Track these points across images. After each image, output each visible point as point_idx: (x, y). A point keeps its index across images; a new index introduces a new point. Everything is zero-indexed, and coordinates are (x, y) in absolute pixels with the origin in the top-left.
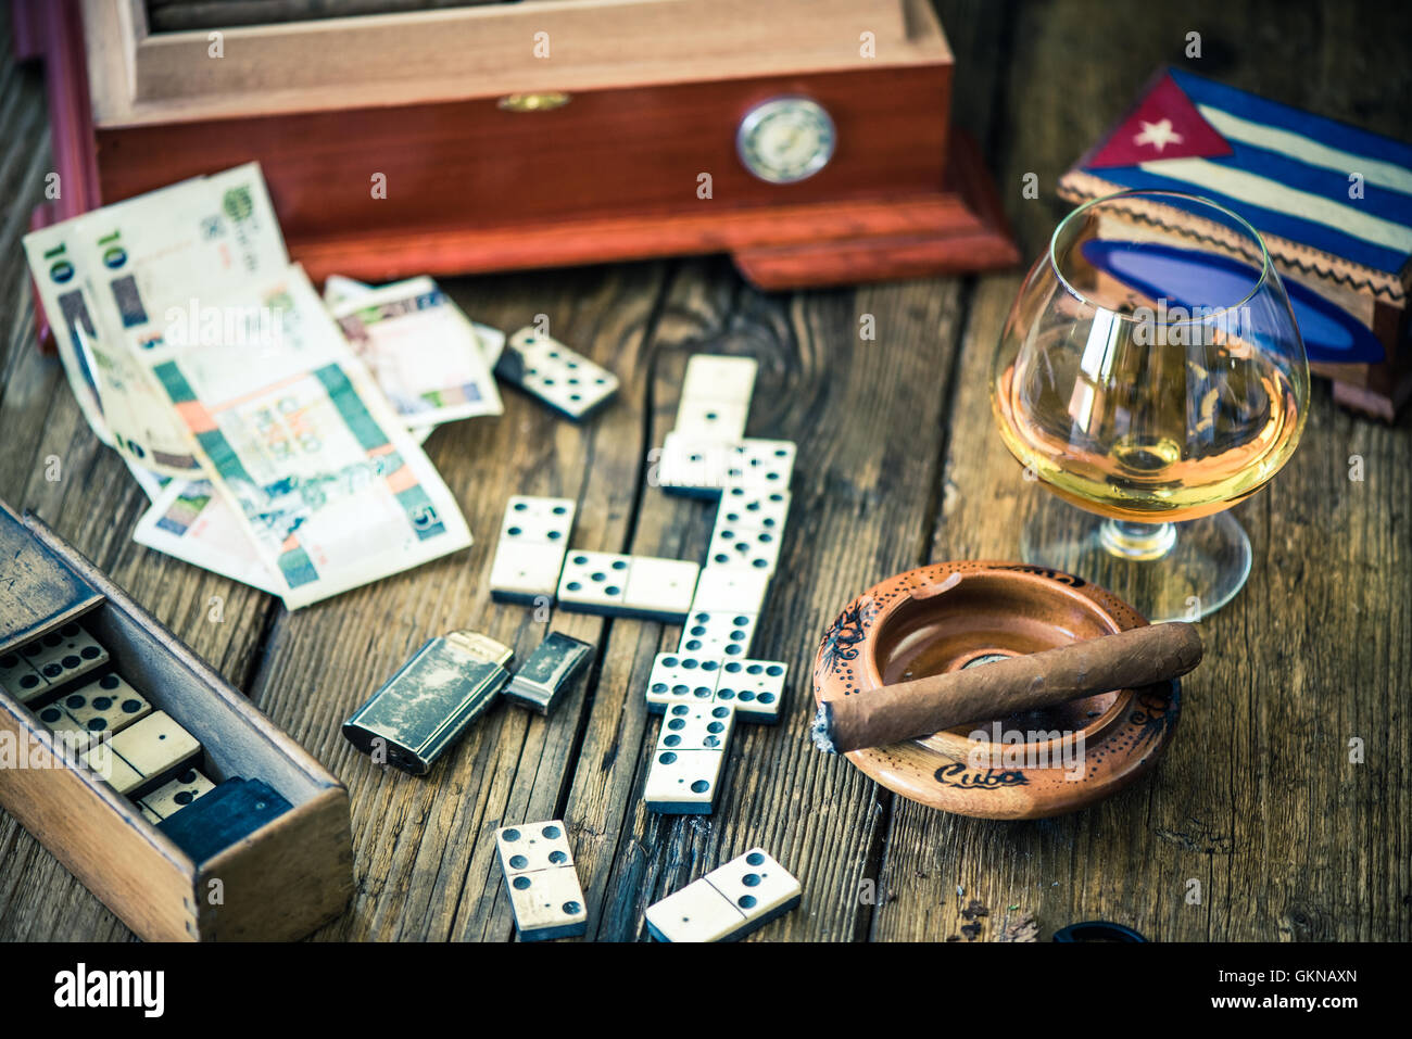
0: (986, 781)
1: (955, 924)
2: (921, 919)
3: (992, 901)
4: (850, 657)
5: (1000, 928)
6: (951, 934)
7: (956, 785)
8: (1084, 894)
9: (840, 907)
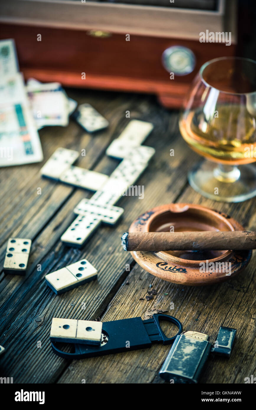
0: (173, 270)
1: (145, 295)
2: (134, 292)
3: (160, 291)
4: (143, 224)
5: (159, 299)
6: (142, 297)
7: (163, 269)
8: (191, 295)
9: (109, 283)
